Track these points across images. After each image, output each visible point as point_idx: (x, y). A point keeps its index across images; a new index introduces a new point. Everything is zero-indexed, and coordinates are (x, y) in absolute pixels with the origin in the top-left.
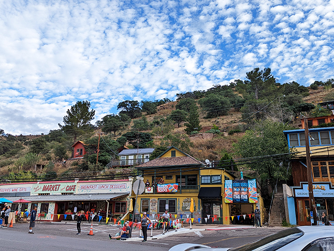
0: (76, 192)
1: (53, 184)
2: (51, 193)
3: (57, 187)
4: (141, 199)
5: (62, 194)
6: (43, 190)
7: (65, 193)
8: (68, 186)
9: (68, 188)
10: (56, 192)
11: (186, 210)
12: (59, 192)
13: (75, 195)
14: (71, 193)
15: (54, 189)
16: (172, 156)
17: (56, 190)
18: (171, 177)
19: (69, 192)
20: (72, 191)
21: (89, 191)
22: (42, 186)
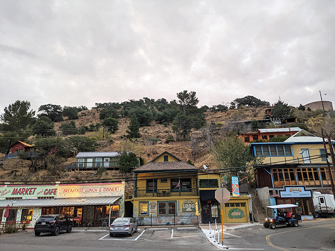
0: (58, 196)
1: (26, 188)
2: (24, 197)
3: (33, 190)
4: (139, 202)
5: (39, 198)
6: (13, 193)
7: (42, 198)
8: (47, 190)
9: (46, 192)
10: (30, 195)
11: (186, 212)
12: (35, 196)
13: (56, 199)
14: (50, 197)
15: (28, 192)
16: (165, 160)
17: (30, 194)
18: (166, 180)
19: (48, 196)
20: (52, 195)
21: (73, 194)
22: (12, 189)
